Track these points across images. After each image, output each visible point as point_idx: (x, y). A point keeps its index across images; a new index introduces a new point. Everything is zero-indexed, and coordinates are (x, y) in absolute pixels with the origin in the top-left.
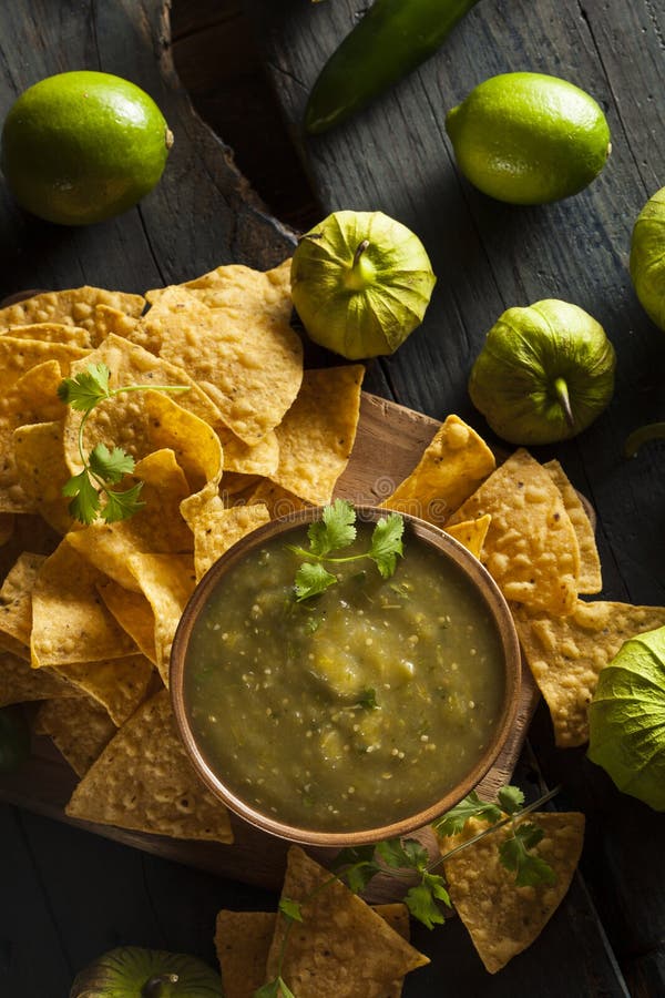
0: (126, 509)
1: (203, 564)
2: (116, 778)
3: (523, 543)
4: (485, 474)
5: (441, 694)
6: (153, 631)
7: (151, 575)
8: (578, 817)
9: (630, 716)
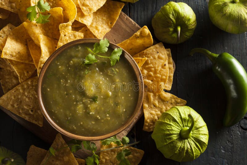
0: (43, 21)
1: (60, 44)
2: (15, 97)
3: (153, 69)
4: (149, 46)
5: (117, 104)
6: (39, 58)
7: (44, 42)
8: (142, 152)
9: (168, 128)
